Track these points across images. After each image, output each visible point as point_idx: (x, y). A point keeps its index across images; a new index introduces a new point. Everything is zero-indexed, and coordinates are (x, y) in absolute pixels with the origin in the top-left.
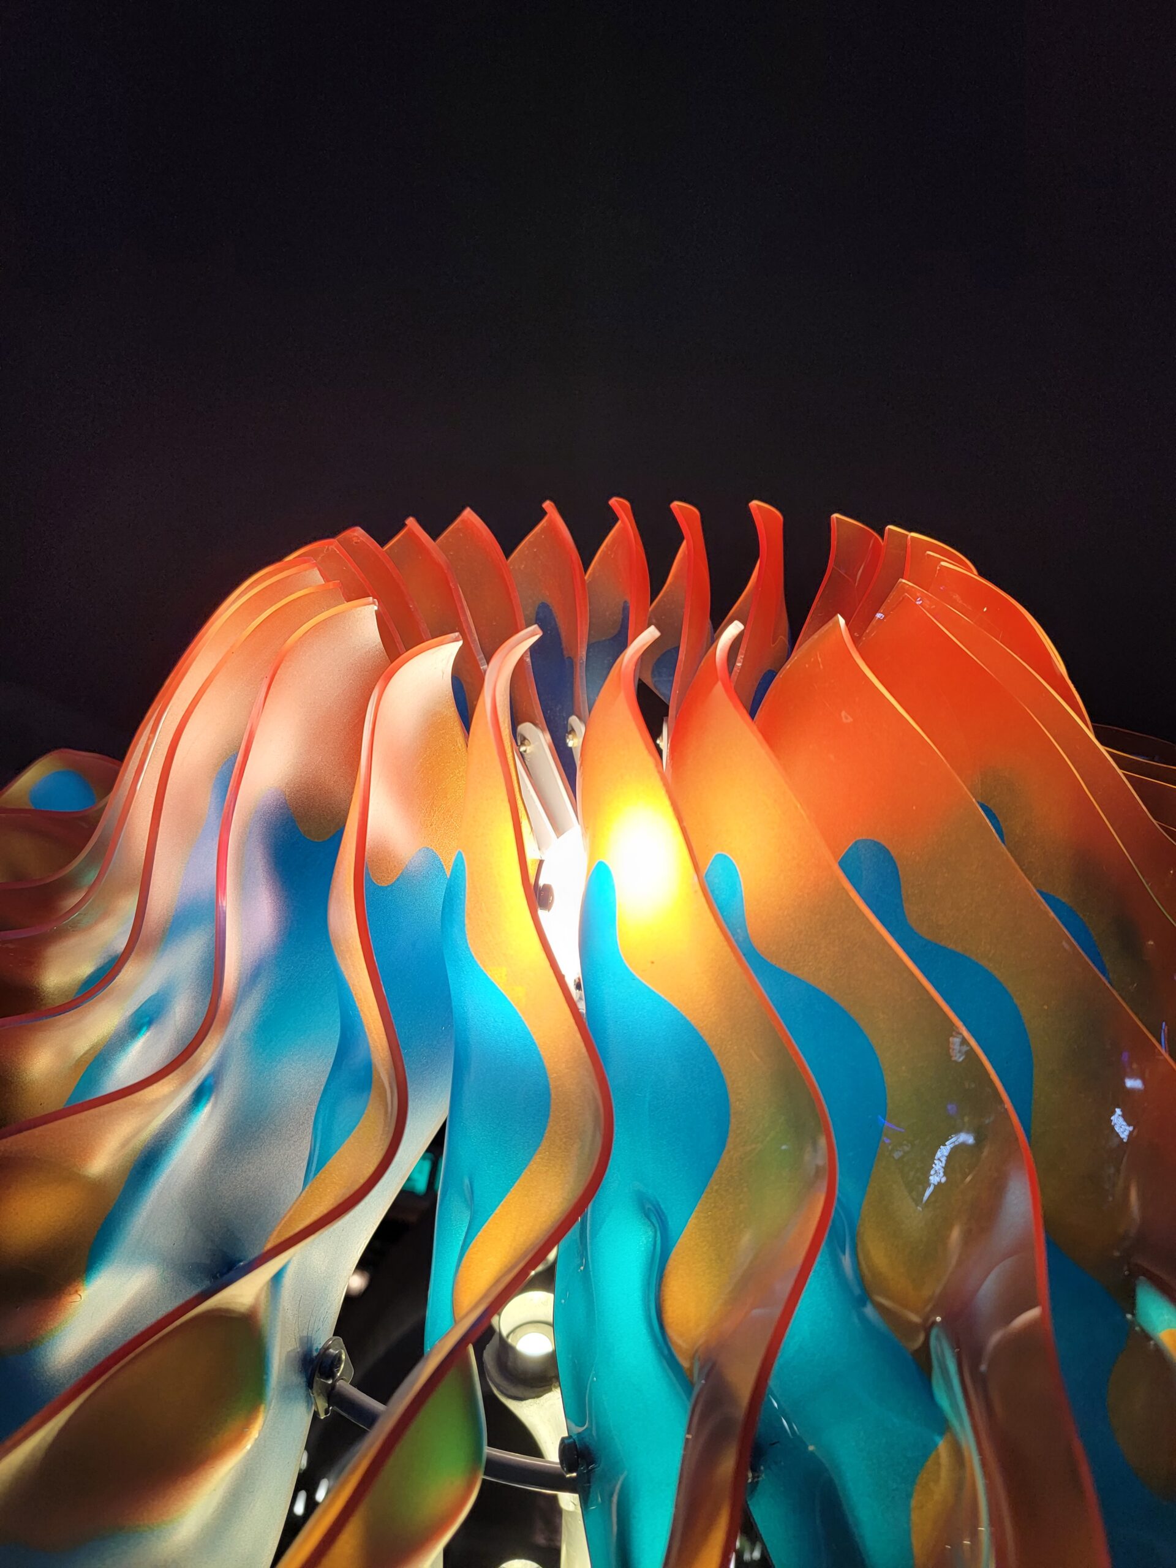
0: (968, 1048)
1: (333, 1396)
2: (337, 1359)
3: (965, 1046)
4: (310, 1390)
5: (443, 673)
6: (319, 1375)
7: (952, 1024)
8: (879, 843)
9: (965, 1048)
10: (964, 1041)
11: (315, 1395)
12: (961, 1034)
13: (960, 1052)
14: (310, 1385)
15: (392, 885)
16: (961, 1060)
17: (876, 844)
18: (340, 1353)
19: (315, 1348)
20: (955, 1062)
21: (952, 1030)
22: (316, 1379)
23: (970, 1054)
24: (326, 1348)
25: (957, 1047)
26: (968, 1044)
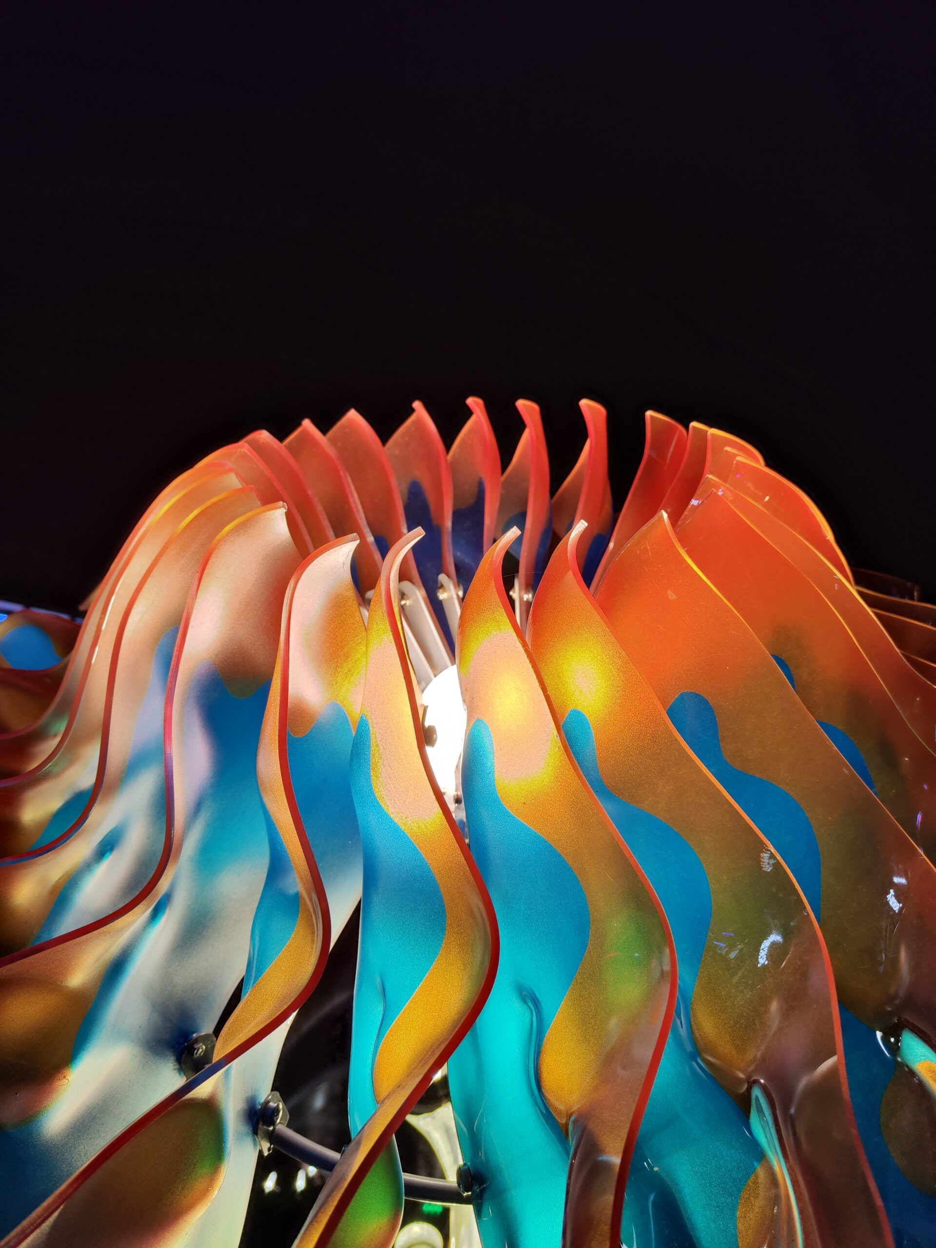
0: (775, 861)
1: (273, 1138)
2: (276, 1110)
3: (772, 860)
4: (255, 1136)
5: (344, 565)
6: (262, 1123)
7: (762, 843)
8: (700, 696)
9: (772, 861)
10: (772, 856)
11: (260, 1139)
12: (770, 851)
13: (768, 864)
14: (255, 1132)
15: (306, 736)
16: (769, 870)
17: (698, 696)
18: (278, 1105)
19: (257, 1102)
20: (765, 872)
21: (762, 848)
22: (260, 1126)
23: (777, 866)
24: (267, 1102)
25: (766, 860)
26: (775, 858)
